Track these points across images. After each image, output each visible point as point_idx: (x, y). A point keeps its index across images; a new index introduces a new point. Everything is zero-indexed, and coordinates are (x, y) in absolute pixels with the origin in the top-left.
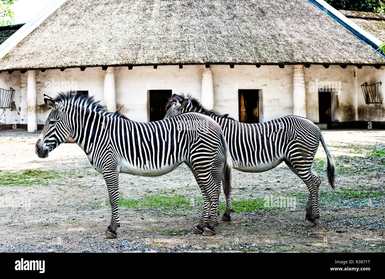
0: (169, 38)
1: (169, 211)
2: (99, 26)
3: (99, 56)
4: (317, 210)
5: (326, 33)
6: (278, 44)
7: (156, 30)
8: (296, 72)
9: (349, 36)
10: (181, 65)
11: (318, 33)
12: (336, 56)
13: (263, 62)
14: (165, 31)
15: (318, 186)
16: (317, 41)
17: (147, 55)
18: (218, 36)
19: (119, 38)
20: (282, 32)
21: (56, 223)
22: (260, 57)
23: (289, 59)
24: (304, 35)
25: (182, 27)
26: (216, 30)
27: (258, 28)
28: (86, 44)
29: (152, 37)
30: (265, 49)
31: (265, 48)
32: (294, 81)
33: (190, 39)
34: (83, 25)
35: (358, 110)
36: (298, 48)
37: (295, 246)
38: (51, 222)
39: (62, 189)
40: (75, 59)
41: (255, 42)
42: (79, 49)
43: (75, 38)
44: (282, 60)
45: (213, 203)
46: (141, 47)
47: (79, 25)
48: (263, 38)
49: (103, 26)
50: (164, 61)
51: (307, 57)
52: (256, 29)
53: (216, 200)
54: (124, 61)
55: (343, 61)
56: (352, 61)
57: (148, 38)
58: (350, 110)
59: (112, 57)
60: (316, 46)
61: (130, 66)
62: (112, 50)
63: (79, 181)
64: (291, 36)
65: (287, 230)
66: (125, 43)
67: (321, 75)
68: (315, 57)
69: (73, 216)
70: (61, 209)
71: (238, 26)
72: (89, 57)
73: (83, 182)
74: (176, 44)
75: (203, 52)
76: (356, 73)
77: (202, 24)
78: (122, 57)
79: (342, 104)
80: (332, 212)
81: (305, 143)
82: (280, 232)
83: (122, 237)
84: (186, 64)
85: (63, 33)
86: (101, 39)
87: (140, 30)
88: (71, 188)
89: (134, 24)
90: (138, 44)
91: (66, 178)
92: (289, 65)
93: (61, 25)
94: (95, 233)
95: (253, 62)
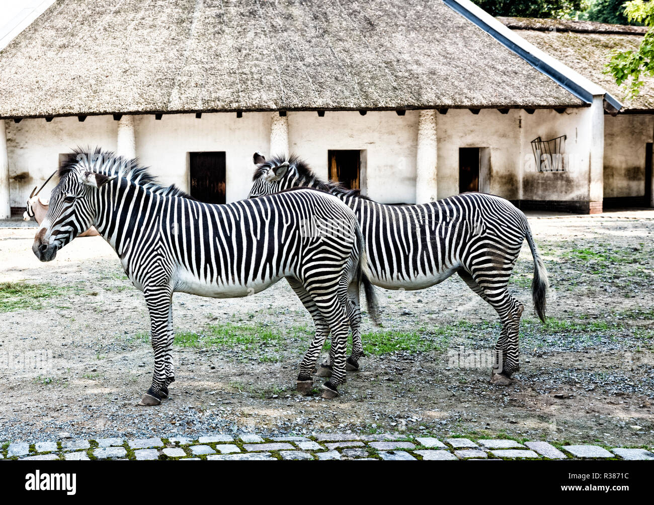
0: (220, 68)
1: (253, 352)
2: (107, 49)
3: (108, 98)
4: (516, 357)
5: (475, 57)
6: (396, 76)
7: (199, 56)
8: (423, 122)
9: (513, 59)
10: (239, 113)
11: (461, 57)
12: (493, 93)
13: (371, 106)
14: (212, 57)
15: (519, 315)
16: (460, 71)
17: (186, 96)
18: (300, 64)
19: (139, 69)
20: (403, 56)
21: (64, 379)
22: (367, 97)
23: (414, 101)
24: (438, 61)
25: (240, 51)
26: (295, 55)
27: (363, 50)
28: (86, 78)
29: (193, 68)
30: (375, 85)
31: (376, 82)
32: (419, 136)
33: (254, 70)
34: (80, 46)
35: (524, 182)
36: (429, 82)
37: (489, 422)
38: (55, 377)
39: (67, 316)
40: (69, 103)
41: (358, 74)
42: (75, 86)
43: (67, 68)
44: (402, 102)
45: (339, 345)
46: (176, 84)
47: (73, 47)
48: (372, 66)
49: (113, 48)
50: (213, 105)
51: (444, 96)
52: (359, 52)
53: (344, 340)
54: (149, 106)
55: (503, 102)
56: (520, 101)
57: (187, 68)
58: (510, 182)
59: (130, 100)
60: (457, 78)
61: (159, 115)
62: (129, 88)
63: (92, 302)
64: (417, 63)
65: (464, 391)
66: (149, 77)
67: (465, 125)
68: (457, 96)
69: (91, 363)
70: (68, 350)
71: (331, 48)
72: (92, 99)
73: (101, 303)
74: (232, 79)
75: (275, 92)
76: (522, 121)
77: (273, 45)
78: (146, 100)
79: (497, 172)
80: (532, 359)
81: (501, 241)
82: (454, 395)
83: (186, 403)
84: (248, 110)
85: (47, 60)
86: (109, 71)
87: (173, 56)
88: (82, 314)
89: (163, 46)
90: (170, 77)
91: (71, 296)
92: (413, 109)
93: (43, 46)
94: (136, 396)
95: (355, 106)
